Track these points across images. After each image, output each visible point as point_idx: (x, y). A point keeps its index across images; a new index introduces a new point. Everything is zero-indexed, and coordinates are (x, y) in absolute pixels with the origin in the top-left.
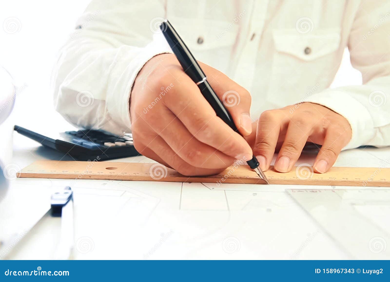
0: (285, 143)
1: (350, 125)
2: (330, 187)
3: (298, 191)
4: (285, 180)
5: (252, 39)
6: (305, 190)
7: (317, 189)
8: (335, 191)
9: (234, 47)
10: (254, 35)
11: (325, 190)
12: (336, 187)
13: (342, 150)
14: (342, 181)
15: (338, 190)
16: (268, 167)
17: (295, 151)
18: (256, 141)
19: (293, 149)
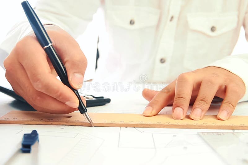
0: (198, 98)
1: (244, 83)
2: (231, 131)
3: (207, 133)
4: (197, 126)
5: (171, 20)
6: (213, 133)
7: (221, 133)
8: (235, 134)
9: (158, 26)
10: (172, 17)
11: (227, 133)
12: (235, 130)
13: (239, 102)
14: (240, 127)
15: (237, 133)
16: (185, 116)
17: (206, 104)
18: (176, 96)
19: (205, 103)
